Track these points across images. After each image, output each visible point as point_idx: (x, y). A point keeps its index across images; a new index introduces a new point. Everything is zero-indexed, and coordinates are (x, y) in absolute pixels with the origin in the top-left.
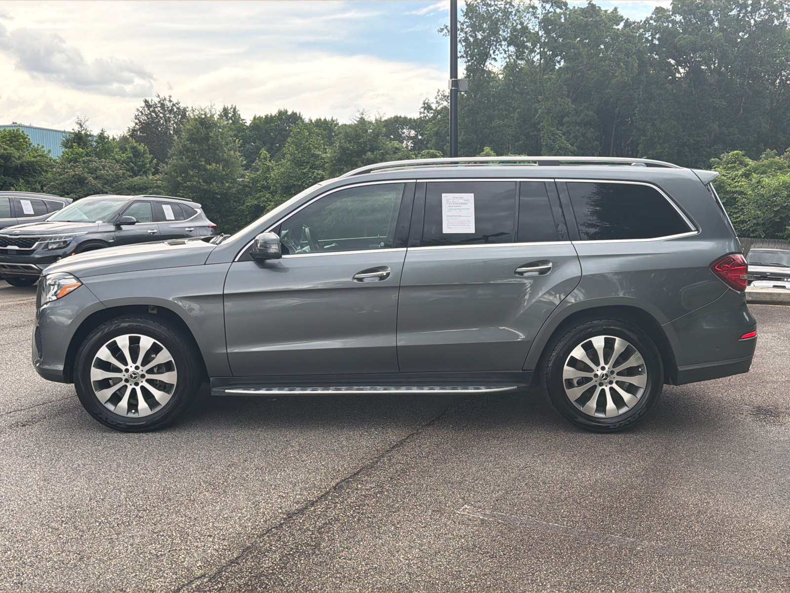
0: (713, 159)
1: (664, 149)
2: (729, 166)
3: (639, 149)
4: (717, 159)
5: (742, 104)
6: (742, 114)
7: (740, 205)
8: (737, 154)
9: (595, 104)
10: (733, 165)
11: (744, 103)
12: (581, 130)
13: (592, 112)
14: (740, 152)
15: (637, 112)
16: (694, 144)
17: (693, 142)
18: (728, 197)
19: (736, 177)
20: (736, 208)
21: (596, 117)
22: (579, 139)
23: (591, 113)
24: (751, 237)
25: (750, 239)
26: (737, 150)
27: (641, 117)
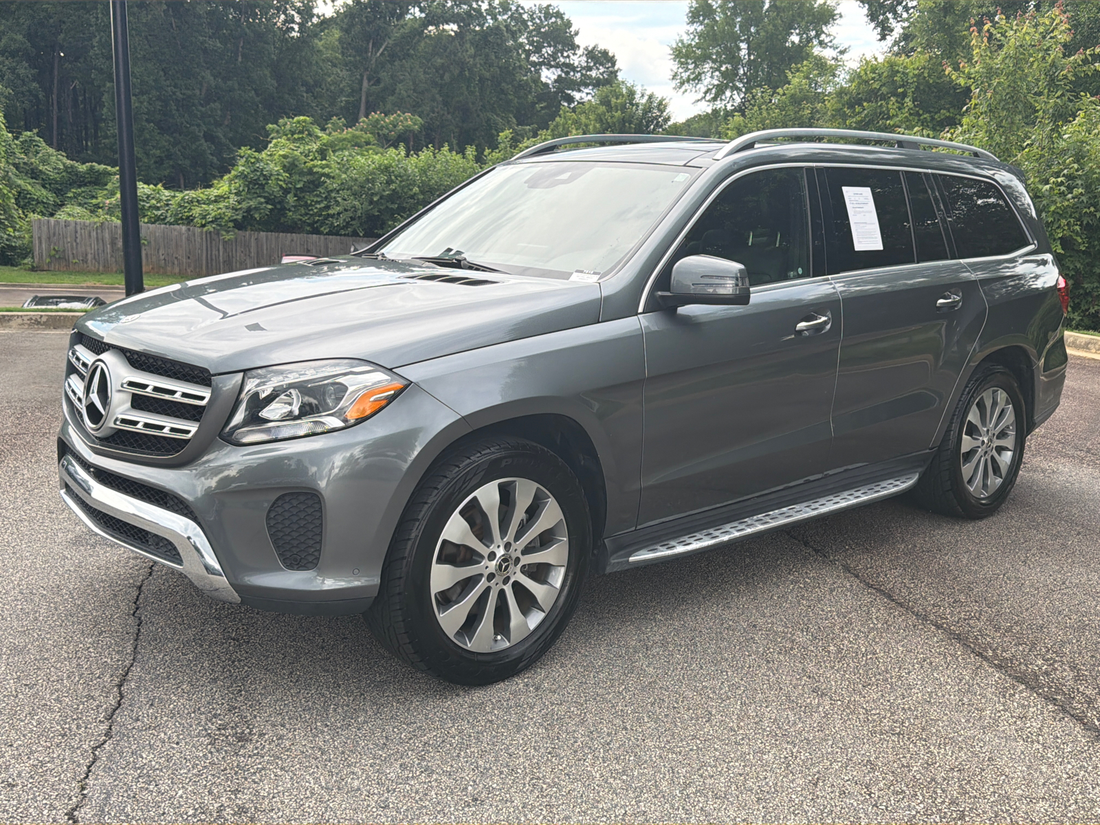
0: (270, 126)
1: (141, 103)
2: (296, 136)
3: (104, 100)
4: (275, 126)
5: (240, 49)
6: (242, 62)
7: (322, 191)
8: (305, 121)
9: (23, 24)
10: (301, 136)
11: (243, 47)
12: (7, 62)
13: (21, 36)
14: (308, 119)
15: (96, 44)
16: (183, 99)
17: (181, 96)
18: (305, 180)
19: (309, 152)
20: (317, 196)
21: (29, 44)
22: (6, 77)
23: (19, 37)
24: (341, 235)
25: (338, 237)
26: (304, 115)
27: (102, 53)
